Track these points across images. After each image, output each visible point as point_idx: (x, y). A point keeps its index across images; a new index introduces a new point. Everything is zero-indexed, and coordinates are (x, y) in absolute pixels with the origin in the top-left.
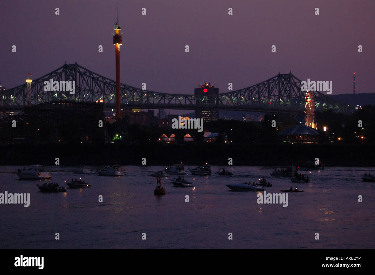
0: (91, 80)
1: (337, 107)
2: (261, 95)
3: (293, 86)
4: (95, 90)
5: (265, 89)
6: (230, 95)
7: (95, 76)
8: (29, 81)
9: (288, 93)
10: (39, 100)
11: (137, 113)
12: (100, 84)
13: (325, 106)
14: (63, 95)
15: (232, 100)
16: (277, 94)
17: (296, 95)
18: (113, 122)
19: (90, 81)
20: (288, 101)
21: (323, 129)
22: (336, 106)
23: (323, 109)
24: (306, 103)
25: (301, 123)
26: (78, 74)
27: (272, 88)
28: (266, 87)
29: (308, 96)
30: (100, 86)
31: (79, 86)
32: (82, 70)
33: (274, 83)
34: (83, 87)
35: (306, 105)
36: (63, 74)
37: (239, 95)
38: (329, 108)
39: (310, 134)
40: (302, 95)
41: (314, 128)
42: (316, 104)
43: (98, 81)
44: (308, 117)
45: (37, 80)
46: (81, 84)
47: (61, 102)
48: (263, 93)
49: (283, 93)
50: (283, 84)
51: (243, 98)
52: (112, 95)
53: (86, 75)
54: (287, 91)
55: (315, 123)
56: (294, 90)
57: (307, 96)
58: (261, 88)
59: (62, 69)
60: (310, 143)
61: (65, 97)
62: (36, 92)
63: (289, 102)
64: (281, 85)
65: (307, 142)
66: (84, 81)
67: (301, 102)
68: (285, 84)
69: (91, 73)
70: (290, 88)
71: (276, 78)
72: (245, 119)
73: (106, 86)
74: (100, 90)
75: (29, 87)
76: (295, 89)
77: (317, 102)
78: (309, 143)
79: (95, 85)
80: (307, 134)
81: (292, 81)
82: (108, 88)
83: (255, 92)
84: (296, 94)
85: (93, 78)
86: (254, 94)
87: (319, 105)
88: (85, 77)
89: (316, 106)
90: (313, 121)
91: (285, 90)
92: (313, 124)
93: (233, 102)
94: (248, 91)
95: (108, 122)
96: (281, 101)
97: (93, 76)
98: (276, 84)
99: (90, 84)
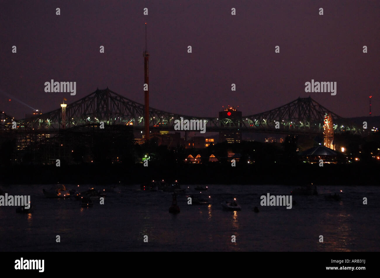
0: (122, 104)
1: (354, 129)
2: (282, 117)
3: (312, 110)
4: (126, 114)
5: (285, 112)
6: (252, 118)
7: (126, 101)
8: (64, 106)
9: (307, 115)
10: (73, 123)
11: (165, 135)
12: (130, 108)
13: (343, 128)
14: (95, 118)
15: (255, 123)
16: (297, 116)
17: (315, 118)
18: (142, 143)
19: (121, 105)
20: (307, 124)
21: (341, 150)
22: (354, 128)
23: (341, 131)
24: (324, 125)
25: (320, 144)
26: (109, 99)
27: (292, 111)
28: (287, 110)
29: (327, 119)
30: (129, 110)
31: (110, 110)
32: (113, 95)
33: (294, 107)
34: (114, 111)
35: (325, 127)
36: (96, 99)
37: (261, 118)
38: (347, 130)
39: (328, 154)
40: (321, 118)
41: (332, 149)
42: (334, 126)
43: (128, 106)
44: (326, 139)
45: (72, 104)
46: (112, 108)
47: (93, 124)
48: (284, 116)
49: (302, 116)
50: (303, 107)
51: (265, 121)
52: (142, 118)
53: (117, 100)
54: (307, 114)
55: (333, 144)
56: (313, 113)
57: (326, 118)
58: (282, 111)
59: (95, 94)
60: (329, 163)
61: (97, 121)
62: (71, 116)
63: (308, 124)
64: (301, 108)
65: (326, 162)
66: (115, 106)
67: (320, 124)
68: (305, 107)
69: (121, 97)
70: (309, 111)
71: (296, 102)
72: (267, 141)
73: (136, 109)
74: (130, 114)
75: (64, 111)
76: (315, 112)
77: (336, 125)
78: (328, 163)
79: (126, 109)
80: (326, 154)
81: (311, 105)
82: (137, 112)
83: (276, 115)
84: (316, 117)
85: (124, 103)
86: (275, 116)
87: (337, 128)
88: (116, 102)
89: (334, 129)
90: (332, 142)
91: (305, 114)
92: (332, 146)
93: (256, 124)
94: (269, 114)
95: (138, 144)
96: (301, 123)
97: (123, 101)
98: (296, 107)
99: (121, 108)
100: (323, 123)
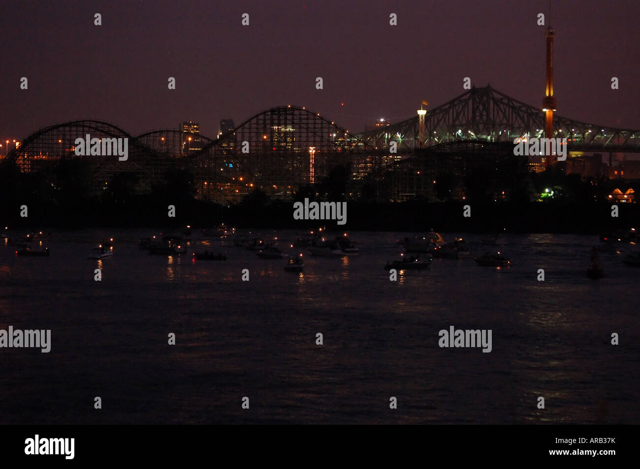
0: (511, 109)
4: (516, 125)
7: (516, 104)
8: (422, 113)
10: (436, 139)
11: (578, 157)
12: (524, 117)
14: (469, 132)
18: (542, 170)
19: (509, 110)
26: (492, 102)
30: (522, 119)
31: (492, 119)
32: (497, 96)
34: (498, 121)
36: (470, 102)
43: (520, 112)
45: (435, 110)
46: (495, 116)
47: (466, 141)
52: (542, 131)
53: (504, 104)
59: (470, 94)
61: (472, 135)
62: (432, 128)
66: (500, 112)
69: (510, 99)
73: (532, 118)
74: (523, 125)
75: (422, 120)
79: (516, 118)
82: (534, 122)
85: (513, 108)
88: (501, 106)
95: (534, 172)
97: (513, 104)
99: (509, 116)
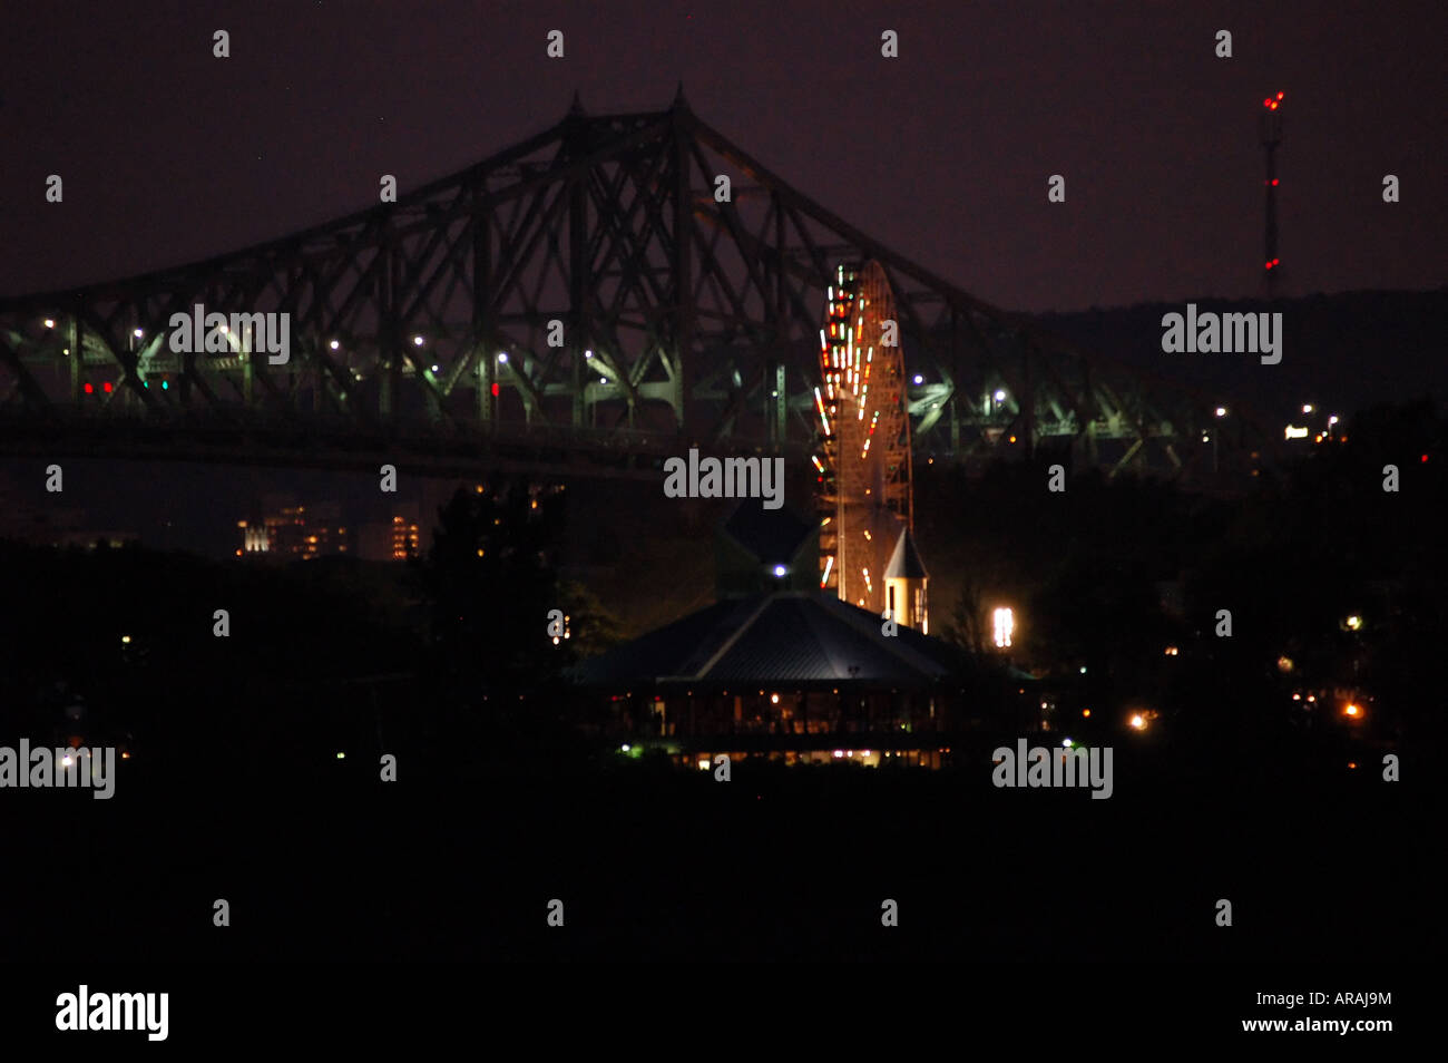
1: (1115, 424)
2: (405, 310)
5: (441, 252)
6: (102, 311)
9: (655, 285)
13: (1001, 413)
15: (130, 359)
17: (729, 310)
20: (656, 374)
21: (983, 629)
22: (1107, 411)
23: (984, 445)
24: (823, 384)
25: (780, 571)
29: (848, 320)
33: (530, 198)
35: (827, 402)
38: (1043, 429)
39: (860, 675)
41: (900, 619)
42: (916, 394)
44: (841, 520)
48: (426, 291)
49: (608, 290)
50: (610, 207)
54: (651, 273)
55: (911, 572)
56: (710, 265)
57: (836, 320)
58: (410, 245)
60: (869, 758)
63: (664, 377)
64: (592, 218)
65: (839, 754)
67: (780, 374)
68: (634, 207)
70: (674, 248)
71: (549, 152)
72: (257, 544)
76: (728, 256)
77: (933, 379)
78: (857, 765)
80: (840, 673)
81: (695, 181)
83: (350, 280)
84: (738, 304)
86: (338, 296)
87: (945, 408)
89: (917, 419)
90: (897, 557)
91: (636, 272)
92: (896, 584)
93: (141, 373)
94: (282, 277)
96: (600, 367)
98: (546, 204)
100: (810, 368)
